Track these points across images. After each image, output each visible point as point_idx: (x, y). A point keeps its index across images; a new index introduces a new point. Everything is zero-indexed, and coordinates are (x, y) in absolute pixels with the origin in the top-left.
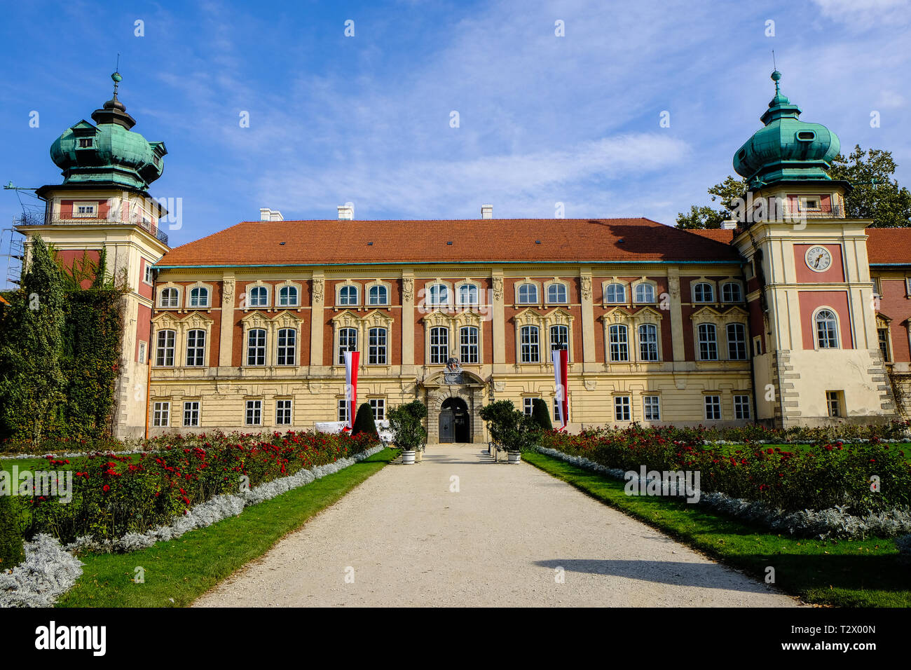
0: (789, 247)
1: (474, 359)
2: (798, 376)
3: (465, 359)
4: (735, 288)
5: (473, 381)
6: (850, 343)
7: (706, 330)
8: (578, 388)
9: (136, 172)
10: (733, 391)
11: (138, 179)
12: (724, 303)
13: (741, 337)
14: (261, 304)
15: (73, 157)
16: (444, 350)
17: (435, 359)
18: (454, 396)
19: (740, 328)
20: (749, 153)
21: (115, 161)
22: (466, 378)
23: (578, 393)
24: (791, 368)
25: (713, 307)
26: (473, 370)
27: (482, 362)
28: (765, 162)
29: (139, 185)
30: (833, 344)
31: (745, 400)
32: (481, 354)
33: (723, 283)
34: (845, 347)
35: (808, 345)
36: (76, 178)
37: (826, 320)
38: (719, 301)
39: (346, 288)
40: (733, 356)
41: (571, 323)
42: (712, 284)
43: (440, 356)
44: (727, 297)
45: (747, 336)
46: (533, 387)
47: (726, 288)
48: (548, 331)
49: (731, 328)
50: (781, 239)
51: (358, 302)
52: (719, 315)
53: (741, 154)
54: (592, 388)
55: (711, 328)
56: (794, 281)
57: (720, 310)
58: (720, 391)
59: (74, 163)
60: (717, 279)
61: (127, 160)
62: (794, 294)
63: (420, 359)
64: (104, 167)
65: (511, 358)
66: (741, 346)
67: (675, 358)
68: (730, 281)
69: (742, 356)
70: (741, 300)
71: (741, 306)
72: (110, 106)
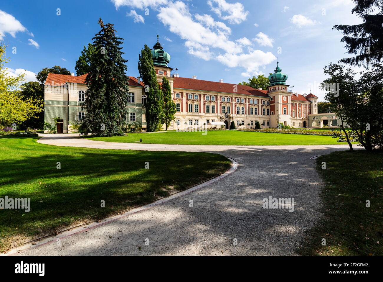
0: (281, 96)
1: (229, 113)
2: (281, 119)
6: (288, 114)
7: (264, 109)
10: (267, 121)
15: (157, 58)
16: (225, 111)
17: (223, 113)
20: (274, 77)
23: (246, 120)
24: (280, 117)
25: (265, 105)
30: (285, 114)
31: (269, 122)
32: (231, 112)
35: (282, 114)
36: (157, 64)
37: (285, 109)
41: (245, 107)
42: (265, 101)
44: (267, 104)
45: (269, 111)
46: (239, 119)
47: (267, 102)
48: (241, 108)
50: (280, 95)
52: (266, 107)
54: (248, 119)
56: (281, 102)
58: (265, 120)
59: (156, 59)
62: (281, 104)
63: (221, 112)
64: (163, 62)
65: (235, 113)
67: (260, 115)
69: (269, 115)
70: (269, 104)
71: (269, 106)
72: (157, 44)
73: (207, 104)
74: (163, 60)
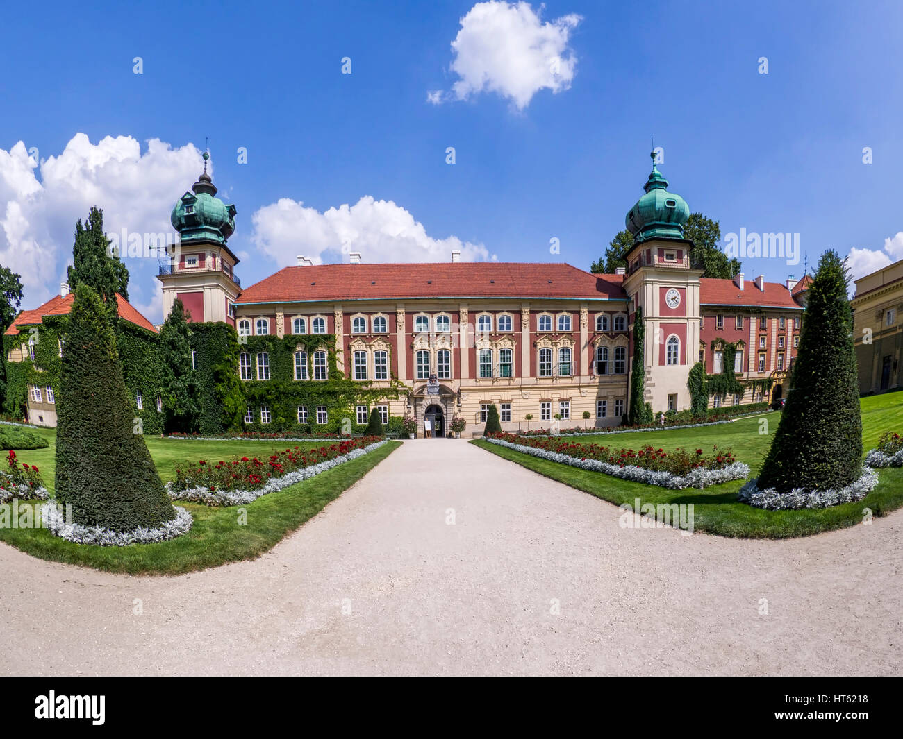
0: (657, 287)
1: (447, 375)
3: (441, 375)
4: (622, 320)
5: (446, 392)
6: (684, 362)
7: (603, 352)
8: (518, 397)
9: (218, 230)
10: (615, 397)
11: (219, 235)
12: (615, 331)
13: (623, 358)
14: (301, 332)
15: (183, 221)
16: (426, 368)
17: (420, 375)
18: (434, 403)
19: (623, 351)
20: (636, 214)
21: (206, 223)
22: (443, 390)
23: (518, 401)
24: (651, 379)
25: (607, 334)
26: (448, 384)
27: (453, 377)
28: (645, 222)
29: (221, 239)
30: (675, 362)
31: (622, 402)
32: (452, 372)
33: (615, 316)
34: (681, 364)
35: (662, 363)
36: (185, 237)
37: (673, 344)
38: (611, 330)
39: (358, 319)
40: (617, 371)
41: (514, 347)
42: (608, 316)
43: (424, 373)
44: (617, 328)
45: (626, 357)
46: (487, 396)
47: (617, 320)
48: (499, 353)
49: (617, 351)
50: (653, 283)
51: (367, 331)
52: (611, 340)
53: (631, 214)
54: (527, 397)
55: (606, 350)
56: (657, 314)
57: (612, 337)
58: (607, 397)
60: (611, 313)
61: (213, 221)
62: (658, 325)
63: (410, 375)
64: (200, 227)
65: (472, 375)
66: (623, 364)
67: (581, 374)
68: (620, 315)
69: (623, 371)
70: (625, 329)
71: (624, 334)
72: (202, 179)
73: (357, 346)
74: (199, 224)
